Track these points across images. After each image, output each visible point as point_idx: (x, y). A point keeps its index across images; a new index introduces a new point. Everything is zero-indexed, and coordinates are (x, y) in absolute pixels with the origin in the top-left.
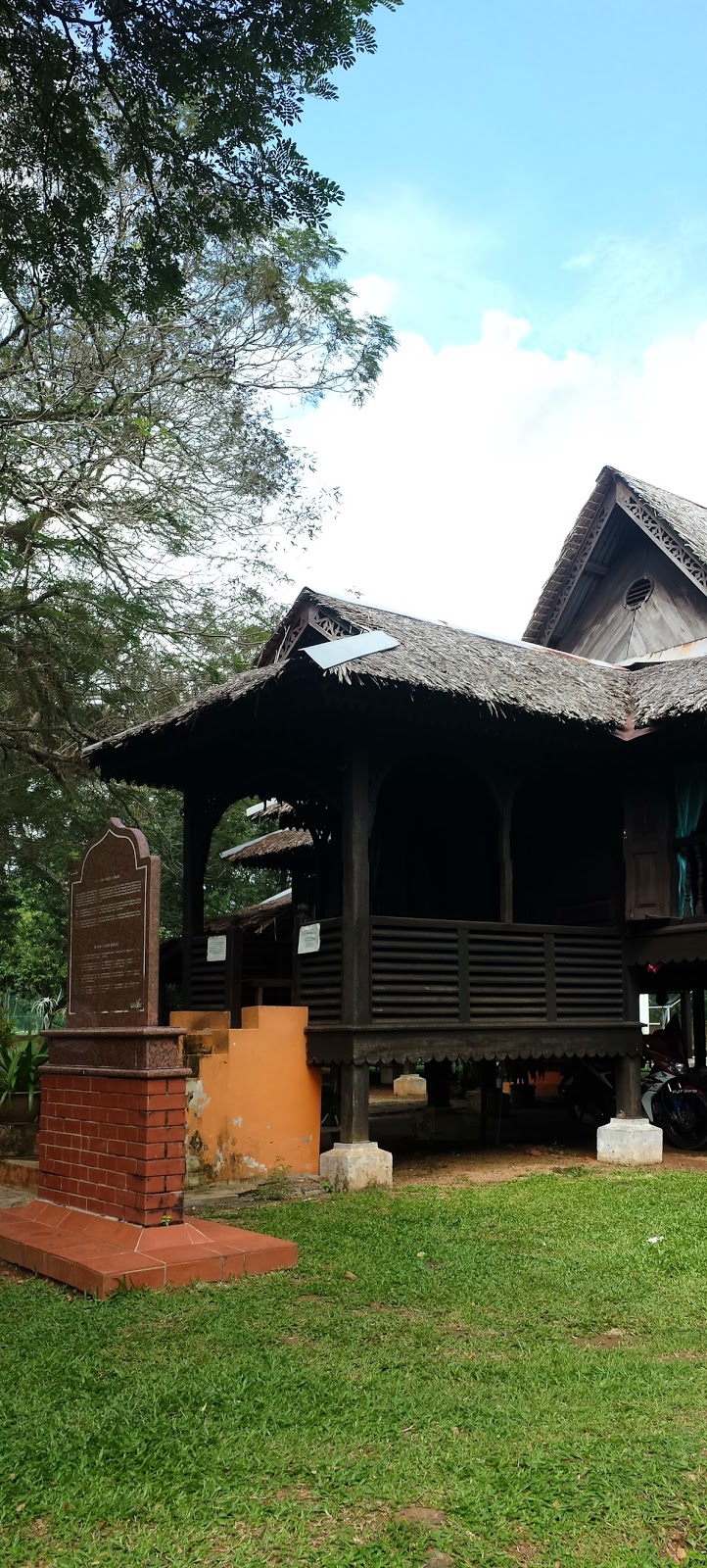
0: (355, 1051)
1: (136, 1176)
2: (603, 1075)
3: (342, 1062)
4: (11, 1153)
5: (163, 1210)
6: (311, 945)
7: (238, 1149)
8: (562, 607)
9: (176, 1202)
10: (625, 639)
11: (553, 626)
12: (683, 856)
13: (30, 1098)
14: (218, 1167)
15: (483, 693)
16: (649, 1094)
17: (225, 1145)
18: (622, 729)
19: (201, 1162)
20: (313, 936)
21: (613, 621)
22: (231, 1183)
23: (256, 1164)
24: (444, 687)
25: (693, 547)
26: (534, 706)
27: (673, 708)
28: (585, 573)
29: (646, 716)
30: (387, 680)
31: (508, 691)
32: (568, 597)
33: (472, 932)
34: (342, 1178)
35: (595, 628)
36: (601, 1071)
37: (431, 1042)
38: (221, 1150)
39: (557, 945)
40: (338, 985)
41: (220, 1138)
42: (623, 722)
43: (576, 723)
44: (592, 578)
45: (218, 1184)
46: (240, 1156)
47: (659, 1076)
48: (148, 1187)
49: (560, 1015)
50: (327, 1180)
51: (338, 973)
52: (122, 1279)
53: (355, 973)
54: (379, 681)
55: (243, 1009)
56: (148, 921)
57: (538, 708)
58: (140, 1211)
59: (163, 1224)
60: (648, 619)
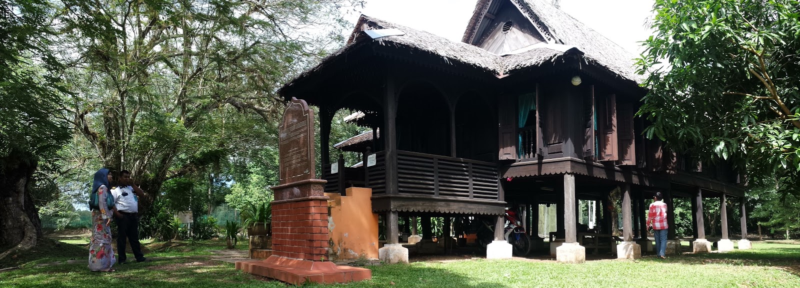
0: (392, 205)
1: (309, 240)
2: (490, 227)
3: (387, 210)
4: (258, 247)
5: (320, 254)
6: (372, 163)
7: (346, 246)
8: (476, 31)
9: (326, 252)
10: (502, 45)
11: (473, 39)
12: (521, 135)
13: (265, 225)
14: (338, 253)
15: (442, 53)
16: (508, 233)
17: (341, 244)
18: (498, 74)
19: (333, 251)
20: (373, 159)
21: (497, 38)
22: (344, 260)
23: (354, 253)
24: (426, 49)
25: (530, 6)
26: (463, 60)
27: (518, 65)
28: (485, 17)
29: (508, 69)
30: (400, 44)
31: (452, 55)
32: (478, 27)
33: (439, 160)
34: (388, 258)
35: (490, 41)
36: (489, 225)
37: (423, 204)
38: (339, 246)
39: (473, 168)
40: (384, 178)
41: (339, 241)
42: (499, 72)
43: (480, 68)
44: (489, 20)
45: (339, 260)
46: (347, 249)
47: (512, 226)
48: (315, 244)
49: (475, 197)
50: (382, 260)
51: (384, 174)
52: (307, 278)
53: (391, 173)
54: (396, 45)
55: (347, 189)
56: (310, 136)
57: (466, 61)
58: (312, 254)
59: (321, 261)
60: (511, 37)
